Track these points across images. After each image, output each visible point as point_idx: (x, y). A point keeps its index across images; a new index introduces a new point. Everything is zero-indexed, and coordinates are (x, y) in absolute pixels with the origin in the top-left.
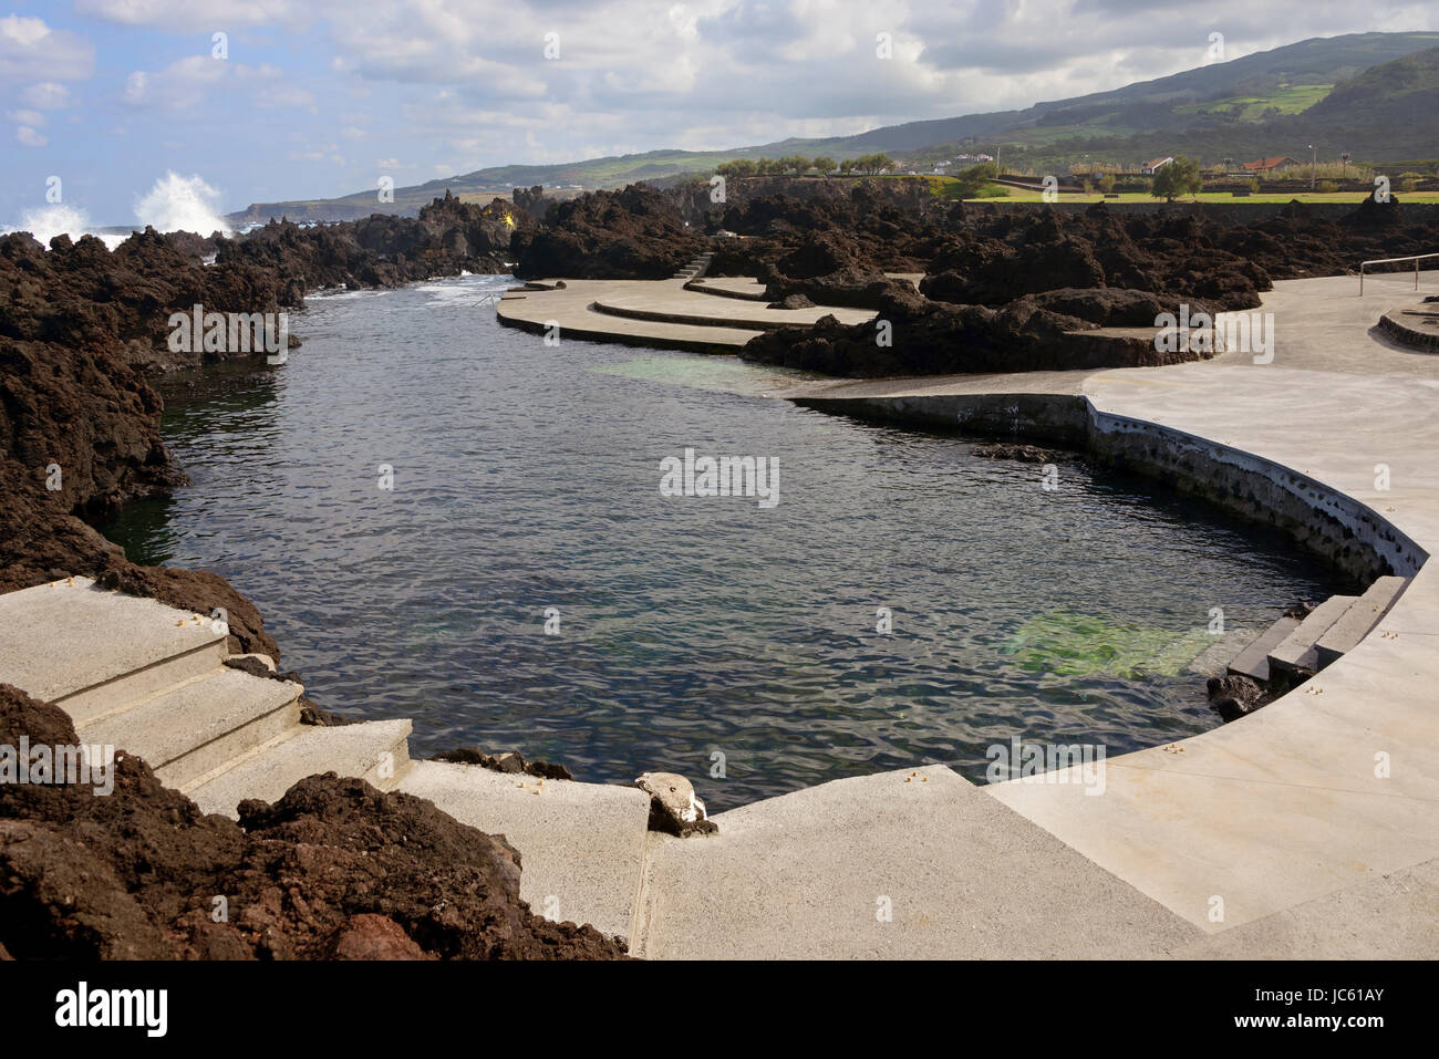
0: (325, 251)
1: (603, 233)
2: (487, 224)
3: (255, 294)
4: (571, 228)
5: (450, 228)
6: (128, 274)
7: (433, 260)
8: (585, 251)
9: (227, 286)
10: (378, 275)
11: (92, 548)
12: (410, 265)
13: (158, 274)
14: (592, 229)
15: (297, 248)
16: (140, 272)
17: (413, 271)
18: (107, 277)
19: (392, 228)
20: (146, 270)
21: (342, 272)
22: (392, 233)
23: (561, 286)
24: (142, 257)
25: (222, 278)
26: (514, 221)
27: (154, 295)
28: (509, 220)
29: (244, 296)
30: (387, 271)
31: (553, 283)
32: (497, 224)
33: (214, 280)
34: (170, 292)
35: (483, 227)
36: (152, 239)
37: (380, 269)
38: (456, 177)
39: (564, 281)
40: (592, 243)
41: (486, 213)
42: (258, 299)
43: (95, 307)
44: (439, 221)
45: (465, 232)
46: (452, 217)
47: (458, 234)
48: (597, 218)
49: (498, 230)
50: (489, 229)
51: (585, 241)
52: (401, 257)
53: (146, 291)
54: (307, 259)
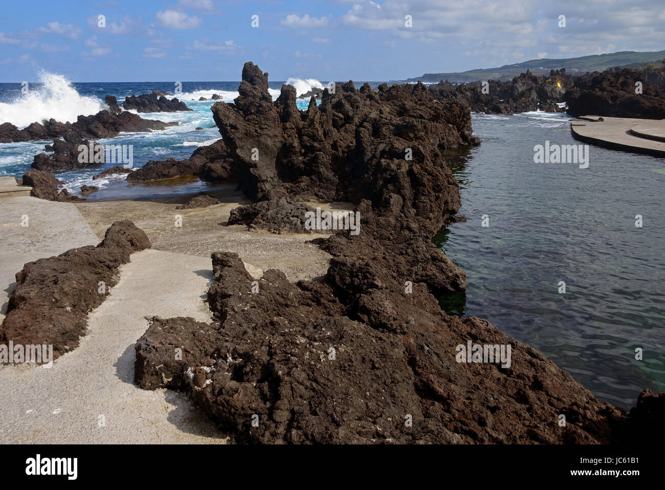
0: (476, 96)
1: (621, 93)
2: (548, 86)
3: (464, 116)
4: (603, 90)
5: (529, 88)
6: (411, 103)
7: (525, 103)
8: (610, 102)
9: (452, 112)
10: (501, 109)
11: (451, 271)
12: (514, 105)
13: (424, 104)
14: (615, 91)
15: (464, 94)
16: (416, 103)
17: (516, 108)
18: (404, 104)
19: (499, 87)
20: (419, 102)
21: (482, 107)
22: (498, 89)
23: (601, 120)
24: (416, 96)
25: (450, 107)
26: (561, 85)
27: (423, 114)
28: (559, 85)
29: (459, 117)
30: (505, 107)
31: (597, 118)
32: (553, 86)
33: (447, 108)
34: (430, 114)
35: (546, 88)
36: (420, 87)
37: (502, 107)
38: (517, 64)
39: (603, 117)
40: (614, 98)
41: (547, 81)
42: (465, 119)
43: (421, 121)
44: (524, 84)
45: (536, 90)
46: (530, 82)
47: (533, 91)
48: (618, 85)
49: (553, 89)
50: (548, 89)
51: (611, 97)
52: (511, 100)
53: (420, 112)
54: (468, 100)
